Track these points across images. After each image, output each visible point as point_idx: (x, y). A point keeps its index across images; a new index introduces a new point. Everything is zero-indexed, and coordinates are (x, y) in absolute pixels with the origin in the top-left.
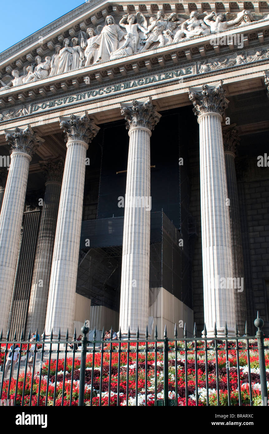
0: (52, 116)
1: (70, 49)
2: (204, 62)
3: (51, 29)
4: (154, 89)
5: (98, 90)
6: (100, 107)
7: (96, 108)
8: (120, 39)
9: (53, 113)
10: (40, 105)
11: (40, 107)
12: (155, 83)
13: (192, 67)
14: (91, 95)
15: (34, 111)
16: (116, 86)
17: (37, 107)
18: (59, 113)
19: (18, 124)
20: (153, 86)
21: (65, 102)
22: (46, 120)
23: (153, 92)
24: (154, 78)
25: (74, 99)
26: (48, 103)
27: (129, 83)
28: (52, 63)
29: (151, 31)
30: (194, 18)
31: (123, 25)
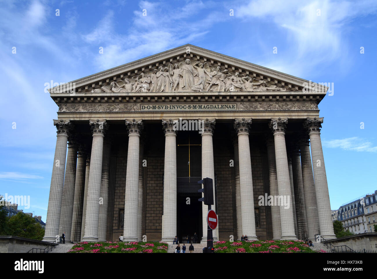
0: (155, 115)
1: (164, 73)
2: (241, 104)
3: (153, 59)
4: (216, 113)
5: (183, 105)
6: (186, 117)
7: (183, 117)
8: (194, 75)
9: (156, 113)
10: (146, 106)
11: (146, 108)
12: (216, 109)
13: (235, 105)
14: (179, 108)
15: (142, 109)
16: (194, 106)
17: (144, 107)
18: (160, 114)
19: (132, 115)
20: (216, 111)
21: (162, 108)
22: (152, 117)
23: (216, 115)
24: (215, 106)
25: (168, 107)
26: (151, 106)
27: (201, 106)
28: (152, 80)
29: (213, 76)
30: (237, 76)
31: (196, 67)
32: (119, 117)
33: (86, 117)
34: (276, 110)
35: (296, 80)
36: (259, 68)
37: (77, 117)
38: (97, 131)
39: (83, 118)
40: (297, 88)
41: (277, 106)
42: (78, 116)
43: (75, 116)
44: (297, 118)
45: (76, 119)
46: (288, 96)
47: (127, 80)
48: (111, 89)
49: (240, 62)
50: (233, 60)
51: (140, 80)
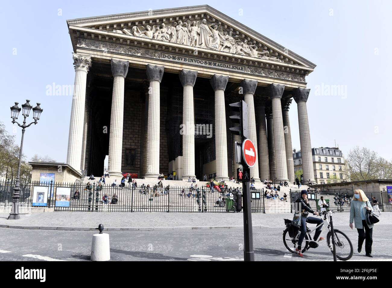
0: (175, 65)
1: (183, 28)
2: (249, 67)
3: (175, 12)
5: (200, 60)
6: (202, 71)
7: (200, 71)
10: (167, 55)
11: (167, 57)
12: (228, 69)
13: (244, 67)
14: (196, 62)
15: (163, 57)
16: (209, 62)
17: (164, 56)
18: (180, 65)
19: (154, 62)
20: (228, 70)
21: (182, 60)
22: (172, 66)
23: (228, 73)
24: (227, 66)
25: (187, 60)
26: (171, 56)
27: (216, 63)
28: (173, 33)
29: (226, 39)
30: (246, 43)
31: (211, 28)
32: (141, 61)
33: (108, 57)
34: (276, 77)
35: (293, 55)
36: (265, 39)
37: (98, 55)
38: (120, 71)
39: (104, 56)
40: (292, 62)
41: (276, 74)
42: (99, 53)
43: (95, 53)
44: (290, 86)
45: (96, 56)
46: (286, 67)
47: (148, 28)
48: (133, 33)
49: (251, 32)
50: (244, 28)
51: (161, 29)
